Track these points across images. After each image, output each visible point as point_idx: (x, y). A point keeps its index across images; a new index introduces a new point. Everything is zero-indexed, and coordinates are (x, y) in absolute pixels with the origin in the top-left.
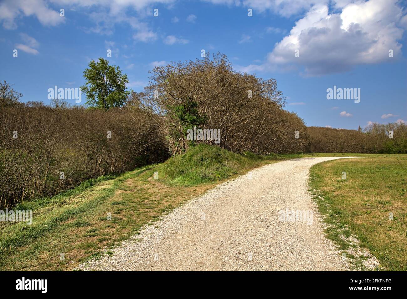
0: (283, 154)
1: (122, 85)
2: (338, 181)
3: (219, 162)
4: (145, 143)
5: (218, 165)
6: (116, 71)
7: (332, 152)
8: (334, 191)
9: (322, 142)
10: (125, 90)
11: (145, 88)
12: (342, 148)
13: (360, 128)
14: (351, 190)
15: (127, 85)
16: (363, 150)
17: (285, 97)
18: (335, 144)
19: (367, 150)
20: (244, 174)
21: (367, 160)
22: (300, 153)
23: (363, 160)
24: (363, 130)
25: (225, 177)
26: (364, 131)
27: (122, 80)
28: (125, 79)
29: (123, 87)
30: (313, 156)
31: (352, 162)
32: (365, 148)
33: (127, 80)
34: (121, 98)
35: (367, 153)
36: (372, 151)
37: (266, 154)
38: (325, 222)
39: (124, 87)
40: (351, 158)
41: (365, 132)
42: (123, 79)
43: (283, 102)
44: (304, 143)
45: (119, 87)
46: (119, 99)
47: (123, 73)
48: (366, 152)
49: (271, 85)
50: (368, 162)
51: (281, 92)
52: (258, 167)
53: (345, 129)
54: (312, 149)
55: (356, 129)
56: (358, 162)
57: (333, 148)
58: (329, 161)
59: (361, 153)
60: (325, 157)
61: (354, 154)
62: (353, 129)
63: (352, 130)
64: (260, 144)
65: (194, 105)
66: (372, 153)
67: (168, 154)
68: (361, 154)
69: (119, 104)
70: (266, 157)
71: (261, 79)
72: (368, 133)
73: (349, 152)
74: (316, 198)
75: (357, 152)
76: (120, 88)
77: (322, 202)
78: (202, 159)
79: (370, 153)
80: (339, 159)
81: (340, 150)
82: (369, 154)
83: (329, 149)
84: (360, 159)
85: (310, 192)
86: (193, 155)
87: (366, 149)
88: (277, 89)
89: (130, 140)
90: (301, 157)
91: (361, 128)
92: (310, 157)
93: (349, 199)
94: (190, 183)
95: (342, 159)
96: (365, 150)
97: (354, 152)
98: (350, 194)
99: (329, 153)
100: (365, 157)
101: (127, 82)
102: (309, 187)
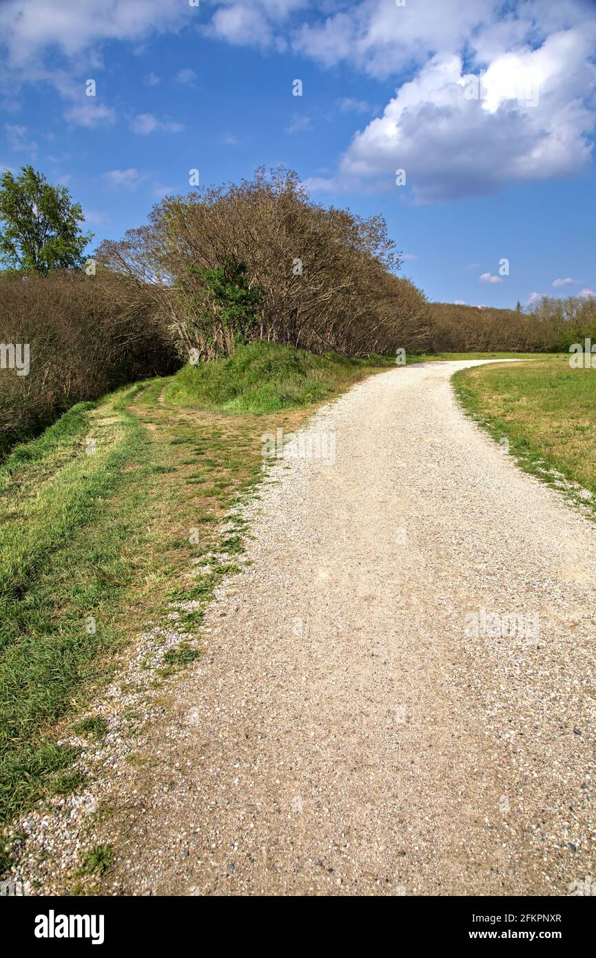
0: (390, 356)
1: (70, 224)
2: (505, 400)
3: (300, 371)
4: (124, 339)
5: (299, 376)
6: (61, 197)
7: (470, 350)
8: (505, 416)
9: (452, 332)
10: (78, 235)
11: (128, 232)
12: (488, 343)
13: (519, 305)
14: (530, 413)
15: (80, 224)
16: (525, 347)
17: (399, 252)
18: (475, 336)
19: (530, 347)
20: (345, 391)
21: (537, 365)
22: (419, 354)
23: (530, 364)
24: (524, 309)
25: (318, 397)
26: (526, 312)
27: (70, 214)
28: (76, 212)
29: (72, 229)
30: (444, 359)
31: (513, 369)
32: (527, 342)
33: (80, 214)
34: (70, 251)
35: (530, 352)
36: (537, 348)
37: (361, 356)
38: (512, 455)
39: (74, 229)
40: (510, 362)
41: (528, 313)
42: (72, 212)
43: (395, 261)
44: (426, 335)
45: (65, 228)
46: (66, 254)
47: (73, 202)
48: (528, 351)
49: (376, 230)
50: (539, 368)
51: (392, 242)
52: (362, 380)
53: (492, 307)
54: (435, 345)
55: (513, 307)
56: (523, 368)
57: (471, 344)
58: (473, 368)
59: (519, 351)
60: (464, 359)
61: (509, 354)
62: (506, 308)
63: (506, 310)
64: (349, 338)
65: (243, 268)
66: (538, 352)
67: (177, 361)
68: (521, 354)
69: (65, 263)
70: (364, 362)
71: (358, 217)
72: (532, 315)
73: (500, 351)
74: (483, 425)
75: (514, 351)
76: (67, 232)
77: (494, 430)
78: (269, 367)
79: (535, 352)
80: (489, 364)
81: (482, 347)
82: (535, 354)
83: (464, 345)
84: (525, 363)
85: (470, 417)
86: (249, 362)
87: (529, 345)
88: (386, 236)
89: (94, 335)
90: (423, 361)
91: (521, 305)
92: (438, 360)
93: (530, 426)
94: (261, 409)
95: (495, 363)
96: (527, 347)
97: (508, 351)
98: (530, 418)
99: (464, 352)
100: (531, 360)
101: (82, 219)
102: (464, 410)
